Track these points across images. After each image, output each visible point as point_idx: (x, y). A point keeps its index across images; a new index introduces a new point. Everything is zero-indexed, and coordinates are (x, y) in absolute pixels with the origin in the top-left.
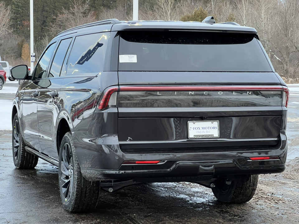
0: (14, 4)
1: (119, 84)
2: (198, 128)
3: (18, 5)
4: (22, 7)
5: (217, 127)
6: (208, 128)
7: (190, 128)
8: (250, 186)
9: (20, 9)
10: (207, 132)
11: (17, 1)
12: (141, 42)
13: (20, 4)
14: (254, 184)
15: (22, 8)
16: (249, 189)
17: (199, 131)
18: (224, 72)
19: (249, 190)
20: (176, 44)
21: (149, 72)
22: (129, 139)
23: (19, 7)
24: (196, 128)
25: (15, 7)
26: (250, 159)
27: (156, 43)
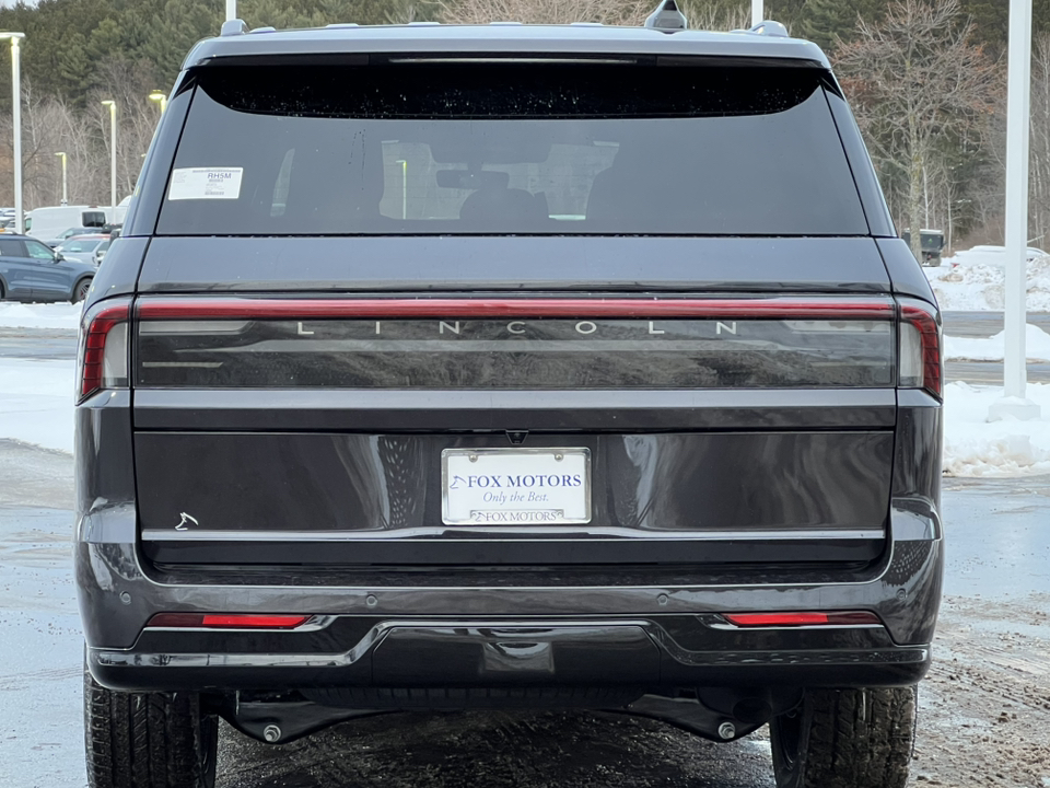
0: (810, 14)
1: (139, 290)
2: (492, 481)
3: (824, 18)
4: (840, 25)
5: (582, 479)
6: (538, 480)
7: (451, 481)
8: (872, 740)
9: (830, 34)
10: (532, 497)
11: (820, 3)
12: (276, 114)
13: (833, 16)
14: (891, 732)
15: (839, 29)
16: (871, 752)
17: (496, 491)
18: (621, 235)
19: (872, 757)
20: (428, 118)
21: (277, 239)
22: (184, 520)
23: (828, 24)
24: (483, 482)
25: (813, 26)
26: (727, 621)
27: (341, 117)
